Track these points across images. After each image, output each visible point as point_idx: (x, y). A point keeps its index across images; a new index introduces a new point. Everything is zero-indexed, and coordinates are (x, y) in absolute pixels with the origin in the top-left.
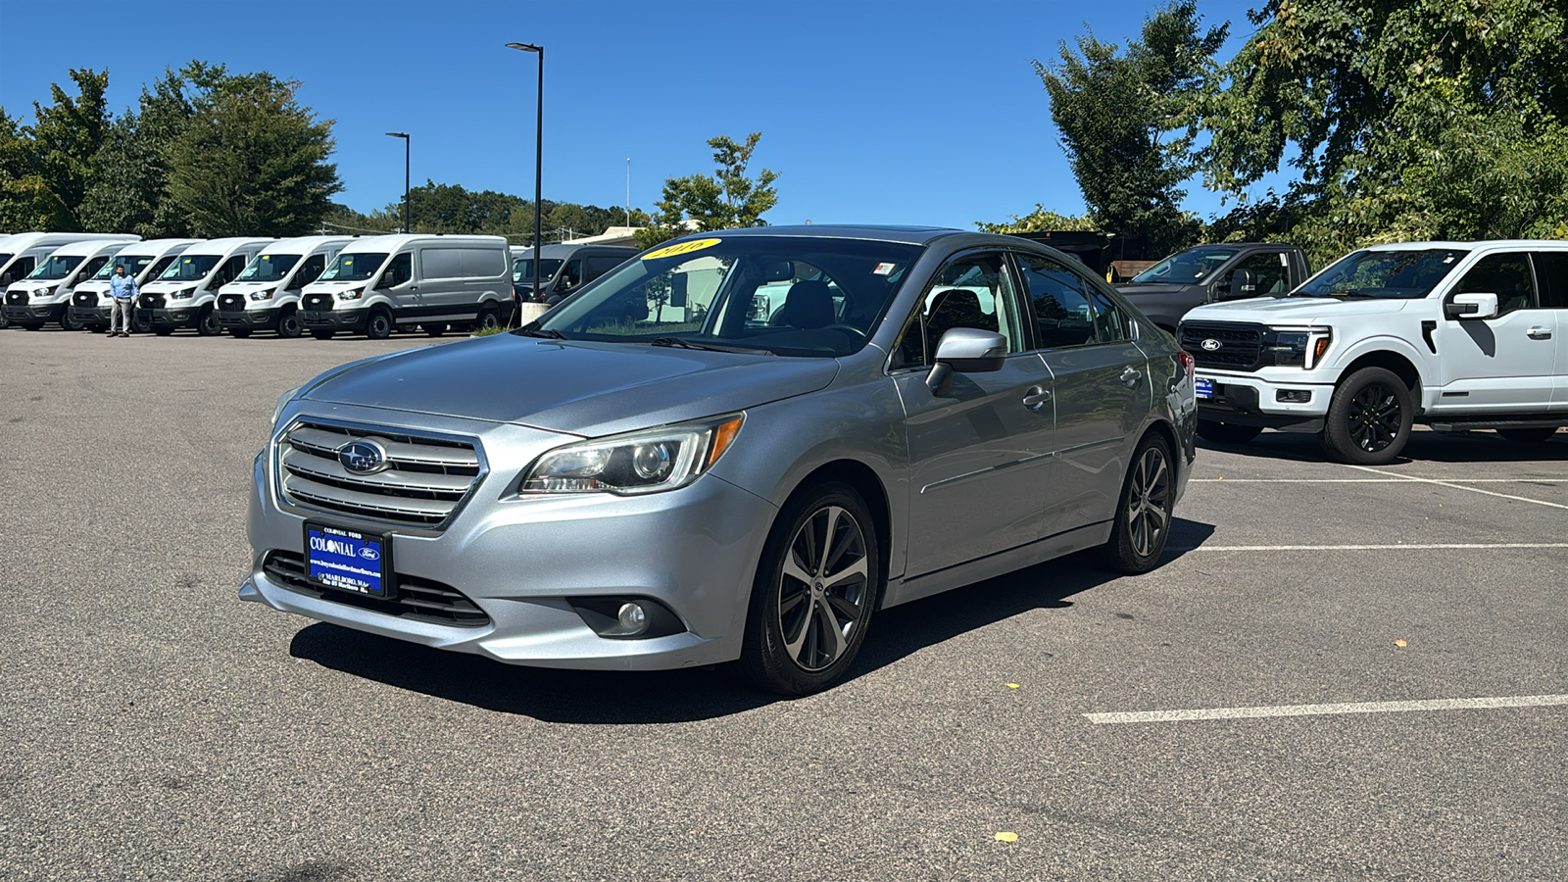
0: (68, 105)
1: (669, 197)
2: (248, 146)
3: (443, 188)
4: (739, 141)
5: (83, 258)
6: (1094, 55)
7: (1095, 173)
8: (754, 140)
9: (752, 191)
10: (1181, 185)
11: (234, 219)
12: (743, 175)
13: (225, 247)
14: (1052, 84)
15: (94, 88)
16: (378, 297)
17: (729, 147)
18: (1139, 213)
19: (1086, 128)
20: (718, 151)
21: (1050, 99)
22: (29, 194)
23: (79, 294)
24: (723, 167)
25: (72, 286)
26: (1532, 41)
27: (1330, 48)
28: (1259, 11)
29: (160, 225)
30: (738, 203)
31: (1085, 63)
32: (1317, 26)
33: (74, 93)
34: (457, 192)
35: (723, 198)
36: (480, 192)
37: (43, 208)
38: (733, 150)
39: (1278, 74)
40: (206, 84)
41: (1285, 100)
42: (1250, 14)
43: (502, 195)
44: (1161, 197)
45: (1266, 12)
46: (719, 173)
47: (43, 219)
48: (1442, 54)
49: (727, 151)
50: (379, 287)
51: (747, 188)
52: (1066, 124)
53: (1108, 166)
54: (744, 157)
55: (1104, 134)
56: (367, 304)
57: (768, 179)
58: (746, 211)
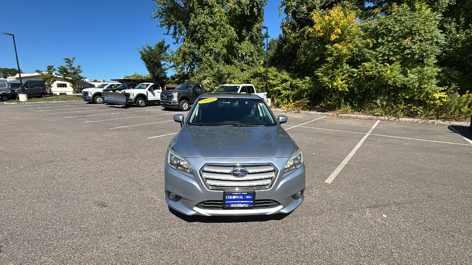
1: (49, 69)
4: (71, 59)
6: (149, 48)
7: (151, 68)
8: (74, 59)
9: (76, 69)
10: (166, 71)
12: (73, 66)
14: (141, 53)
17: (69, 60)
18: (161, 75)
19: (149, 60)
20: (66, 61)
21: (141, 55)
24: (68, 64)
26: (223, 52)
27: (192, 50)
28: (175, 42)
30: (72, 71)
31: (147, 49)
32: (190, 47)
35: (69, 71)
38: (70, 61)
39: (185, 54)
41: (187, 59)
42: (173, 43)
44: (164, 73)
45: (176, 43)
46: (67, 65)
48: (210, 53)
49: (68, 61)
51: (75, 69)
52: (145, 60)
53: (154, 67)
54: (72, 62)
55: (152, 62)
57: (79, 67)
58: (75, 73)
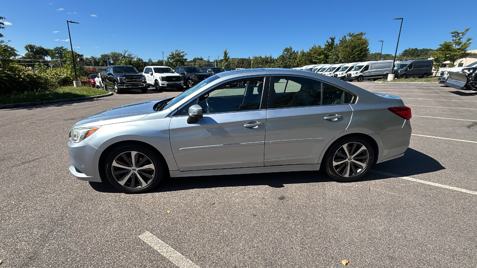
0: (329, 43)
2: (352, 47)
3: (413, 49)
4: (461, 31)
5: (336, 68)
8: (467, 30)
11: (348, 60)
12: (461, 40)
13: (350, 65)
15: (333, 40)
16: (361, 74)
20: (454, 35)
22: (321, 58)
23: (335, 74)
24: (454, 38)
25: (334, 73)
29: (339, 62)
30: (458, 47)
33: (330, 41)
34: (416, 49)
35: (453, 46)
36: (422, 49)
37: (323, 60)
38: (458, 34)
40: (351, 36)
43: (427, 49)
47: (323, 62)
49: (456, 34)
50: (361, 72)
51: (462, 43)
54: (462, 35)
56: (358, 75)
57: (469, 40)
